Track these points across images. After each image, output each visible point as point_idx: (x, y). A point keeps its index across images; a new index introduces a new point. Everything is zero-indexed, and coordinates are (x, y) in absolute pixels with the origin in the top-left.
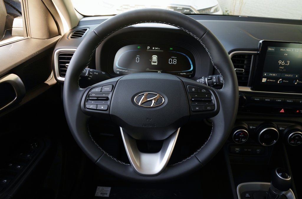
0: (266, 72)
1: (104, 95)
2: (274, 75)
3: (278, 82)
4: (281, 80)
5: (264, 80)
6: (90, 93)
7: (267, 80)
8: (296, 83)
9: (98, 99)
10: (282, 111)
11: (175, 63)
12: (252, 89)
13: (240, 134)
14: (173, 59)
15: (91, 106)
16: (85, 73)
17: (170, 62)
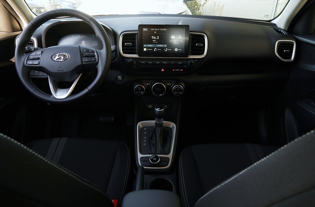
0: (145, 44)
1: (37, 57)
2: (151, 46)
3: (155, 50)
4: (156, 49)
5: (145, 49)
6: (30, 56)
7: (147, 49)
8: (166, 51)
9: (34, 59)
10: (163, 70)
11: (96, 45)
12: (139, 56)
13: (138, 88)
14: (95, 42)
15: (30, 62)
16: (32, 49)
17: (94, 45)
